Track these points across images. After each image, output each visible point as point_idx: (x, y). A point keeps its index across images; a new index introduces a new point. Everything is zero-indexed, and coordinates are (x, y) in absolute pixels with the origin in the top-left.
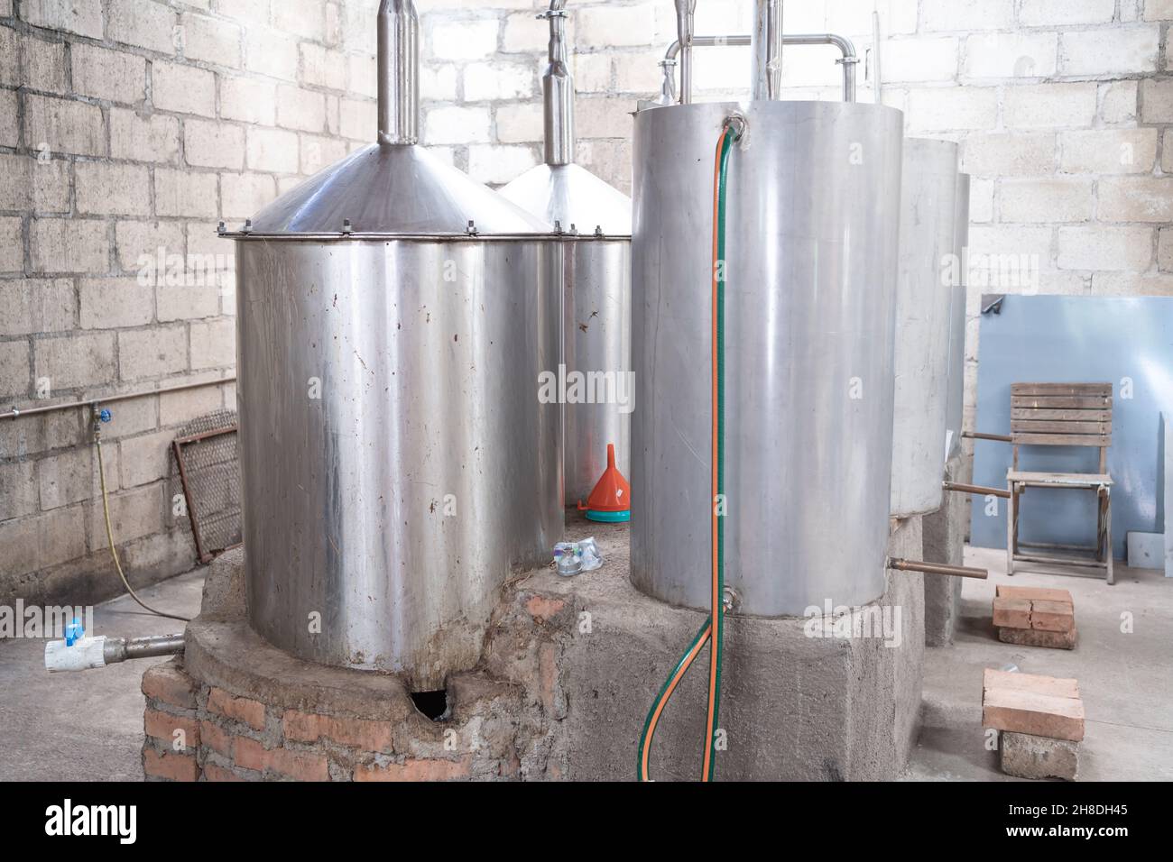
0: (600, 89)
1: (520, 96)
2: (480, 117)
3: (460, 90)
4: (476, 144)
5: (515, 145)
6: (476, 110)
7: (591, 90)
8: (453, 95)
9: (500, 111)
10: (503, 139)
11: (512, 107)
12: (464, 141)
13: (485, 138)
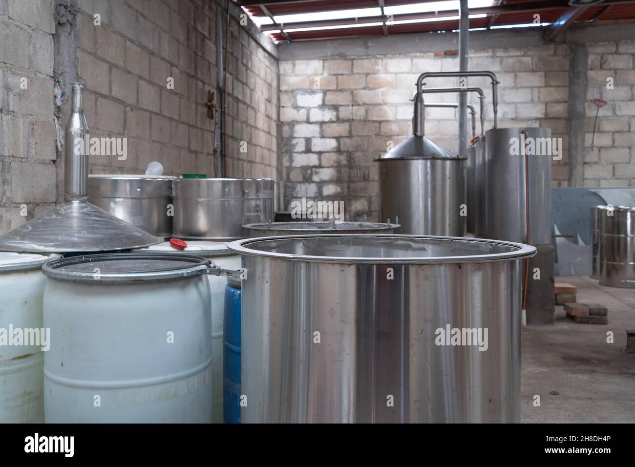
0: (362, 119)
1: (332, 120)
2: (316, 128)
3: (308, 118)
4: (314, 137)
5: (330, 138)
6: (314, 125)
7: (358, 119)
8: (305, 119)
9: (324, 126)
10: (325, 135)
11: (328, 124)
12: (309, 136)
13: (317, 134)
